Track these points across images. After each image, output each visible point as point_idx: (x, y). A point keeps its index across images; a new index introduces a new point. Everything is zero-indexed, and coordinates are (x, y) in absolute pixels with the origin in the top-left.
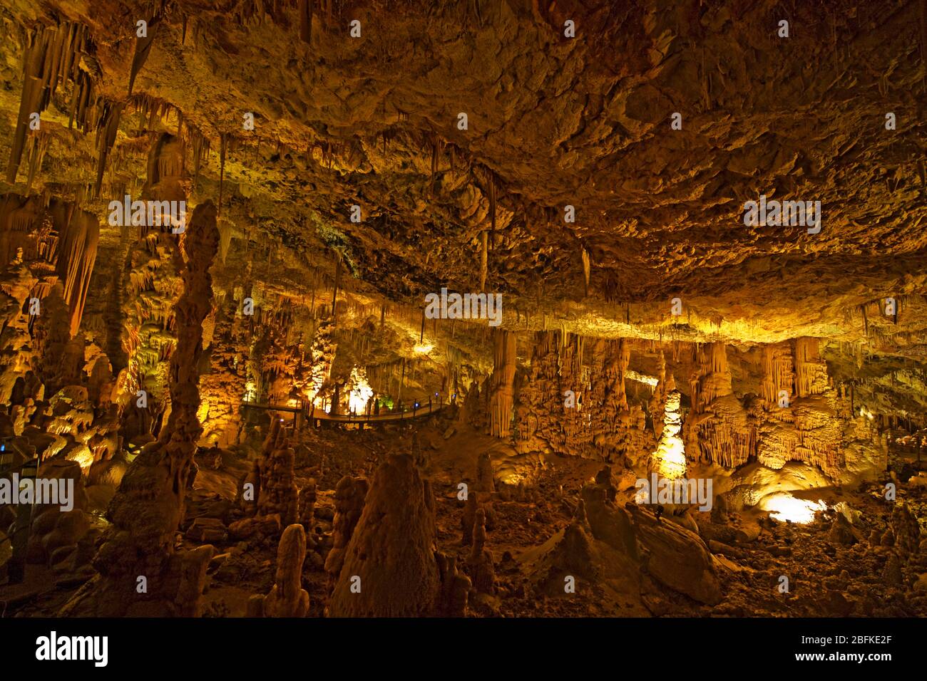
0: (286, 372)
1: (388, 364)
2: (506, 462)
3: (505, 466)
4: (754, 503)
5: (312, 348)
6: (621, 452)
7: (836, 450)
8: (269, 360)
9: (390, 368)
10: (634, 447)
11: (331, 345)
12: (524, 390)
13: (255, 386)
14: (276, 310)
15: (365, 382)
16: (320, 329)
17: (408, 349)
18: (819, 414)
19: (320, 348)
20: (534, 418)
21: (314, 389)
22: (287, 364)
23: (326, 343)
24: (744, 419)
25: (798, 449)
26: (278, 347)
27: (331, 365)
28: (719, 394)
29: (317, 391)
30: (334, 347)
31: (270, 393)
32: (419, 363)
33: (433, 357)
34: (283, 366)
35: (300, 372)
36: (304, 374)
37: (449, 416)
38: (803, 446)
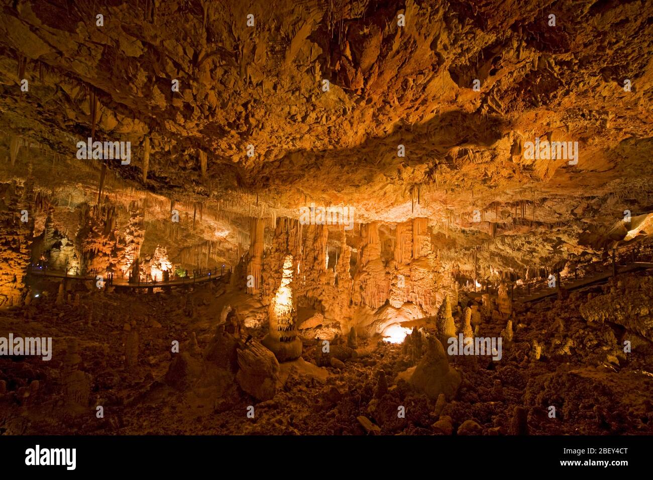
0: (104, 252)
1: (199, 245)
2: (252, 312)
3: (250, 315)
4: (380, 332)
5: (125, 233)
6: (321, 301)
7: (430, 293)
8: (88, 243)
9: (200, 248)
10: (327, 298)
11: (139, 231)
12: (266, 261)
13: (78, 263)
14: (101, 205)
15: (165, 258)
16: (131, 219)
17: (210, 234)
18: (422, 270)
19: (131, 233)
20: (272, 280)
21: (127, 264)
22: (104, 246)
23: (135, 230)
24: (383, 275)
25: (411, 294)
26: (95, 233)
27: (140, 247)
28: (371, 258)
29: (129, 265)
30: (143, 232)
31: (90, 268)
32: (220, 244)
33: (230, 240)
34: (102, 247)
35: (115, 252)
36: (119, 253)
37: (226, 281)
38: (413, 292)
